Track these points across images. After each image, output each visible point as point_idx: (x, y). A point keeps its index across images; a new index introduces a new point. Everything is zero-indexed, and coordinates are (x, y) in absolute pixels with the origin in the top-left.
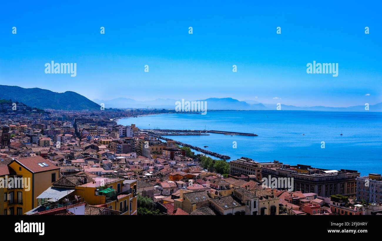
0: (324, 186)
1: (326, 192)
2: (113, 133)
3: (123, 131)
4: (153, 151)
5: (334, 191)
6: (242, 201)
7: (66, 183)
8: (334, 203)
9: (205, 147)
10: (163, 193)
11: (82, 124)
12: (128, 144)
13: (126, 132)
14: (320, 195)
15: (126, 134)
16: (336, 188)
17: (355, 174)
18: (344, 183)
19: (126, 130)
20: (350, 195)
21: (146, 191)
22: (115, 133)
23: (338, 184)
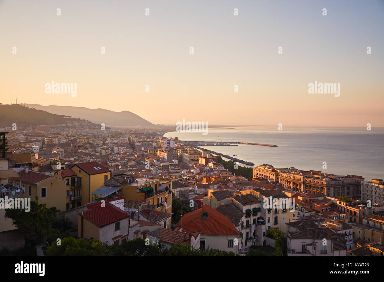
0: (332, 188)
1: (334, 194)
2: (160, 144)
3: (168, 142)
4: (191, 159)
5: (342, 193)
6: (258, 200)
7: (114, 182)
8: (340, 203)
9: (234, 155)
10: (197, 193)
11: (135, 137)
12: (171, 153)
13: (170, 143)
14: (329, 196)
15: (170, 145)
16: (343, 190)
17: (360, 180)
18: (350, 186)
19: (170, 142)
20: (356, 197)
21: (183, 190)
22: (161, 144)
23: (345, 187)
